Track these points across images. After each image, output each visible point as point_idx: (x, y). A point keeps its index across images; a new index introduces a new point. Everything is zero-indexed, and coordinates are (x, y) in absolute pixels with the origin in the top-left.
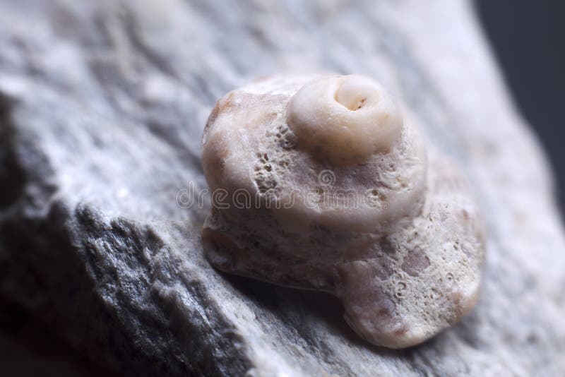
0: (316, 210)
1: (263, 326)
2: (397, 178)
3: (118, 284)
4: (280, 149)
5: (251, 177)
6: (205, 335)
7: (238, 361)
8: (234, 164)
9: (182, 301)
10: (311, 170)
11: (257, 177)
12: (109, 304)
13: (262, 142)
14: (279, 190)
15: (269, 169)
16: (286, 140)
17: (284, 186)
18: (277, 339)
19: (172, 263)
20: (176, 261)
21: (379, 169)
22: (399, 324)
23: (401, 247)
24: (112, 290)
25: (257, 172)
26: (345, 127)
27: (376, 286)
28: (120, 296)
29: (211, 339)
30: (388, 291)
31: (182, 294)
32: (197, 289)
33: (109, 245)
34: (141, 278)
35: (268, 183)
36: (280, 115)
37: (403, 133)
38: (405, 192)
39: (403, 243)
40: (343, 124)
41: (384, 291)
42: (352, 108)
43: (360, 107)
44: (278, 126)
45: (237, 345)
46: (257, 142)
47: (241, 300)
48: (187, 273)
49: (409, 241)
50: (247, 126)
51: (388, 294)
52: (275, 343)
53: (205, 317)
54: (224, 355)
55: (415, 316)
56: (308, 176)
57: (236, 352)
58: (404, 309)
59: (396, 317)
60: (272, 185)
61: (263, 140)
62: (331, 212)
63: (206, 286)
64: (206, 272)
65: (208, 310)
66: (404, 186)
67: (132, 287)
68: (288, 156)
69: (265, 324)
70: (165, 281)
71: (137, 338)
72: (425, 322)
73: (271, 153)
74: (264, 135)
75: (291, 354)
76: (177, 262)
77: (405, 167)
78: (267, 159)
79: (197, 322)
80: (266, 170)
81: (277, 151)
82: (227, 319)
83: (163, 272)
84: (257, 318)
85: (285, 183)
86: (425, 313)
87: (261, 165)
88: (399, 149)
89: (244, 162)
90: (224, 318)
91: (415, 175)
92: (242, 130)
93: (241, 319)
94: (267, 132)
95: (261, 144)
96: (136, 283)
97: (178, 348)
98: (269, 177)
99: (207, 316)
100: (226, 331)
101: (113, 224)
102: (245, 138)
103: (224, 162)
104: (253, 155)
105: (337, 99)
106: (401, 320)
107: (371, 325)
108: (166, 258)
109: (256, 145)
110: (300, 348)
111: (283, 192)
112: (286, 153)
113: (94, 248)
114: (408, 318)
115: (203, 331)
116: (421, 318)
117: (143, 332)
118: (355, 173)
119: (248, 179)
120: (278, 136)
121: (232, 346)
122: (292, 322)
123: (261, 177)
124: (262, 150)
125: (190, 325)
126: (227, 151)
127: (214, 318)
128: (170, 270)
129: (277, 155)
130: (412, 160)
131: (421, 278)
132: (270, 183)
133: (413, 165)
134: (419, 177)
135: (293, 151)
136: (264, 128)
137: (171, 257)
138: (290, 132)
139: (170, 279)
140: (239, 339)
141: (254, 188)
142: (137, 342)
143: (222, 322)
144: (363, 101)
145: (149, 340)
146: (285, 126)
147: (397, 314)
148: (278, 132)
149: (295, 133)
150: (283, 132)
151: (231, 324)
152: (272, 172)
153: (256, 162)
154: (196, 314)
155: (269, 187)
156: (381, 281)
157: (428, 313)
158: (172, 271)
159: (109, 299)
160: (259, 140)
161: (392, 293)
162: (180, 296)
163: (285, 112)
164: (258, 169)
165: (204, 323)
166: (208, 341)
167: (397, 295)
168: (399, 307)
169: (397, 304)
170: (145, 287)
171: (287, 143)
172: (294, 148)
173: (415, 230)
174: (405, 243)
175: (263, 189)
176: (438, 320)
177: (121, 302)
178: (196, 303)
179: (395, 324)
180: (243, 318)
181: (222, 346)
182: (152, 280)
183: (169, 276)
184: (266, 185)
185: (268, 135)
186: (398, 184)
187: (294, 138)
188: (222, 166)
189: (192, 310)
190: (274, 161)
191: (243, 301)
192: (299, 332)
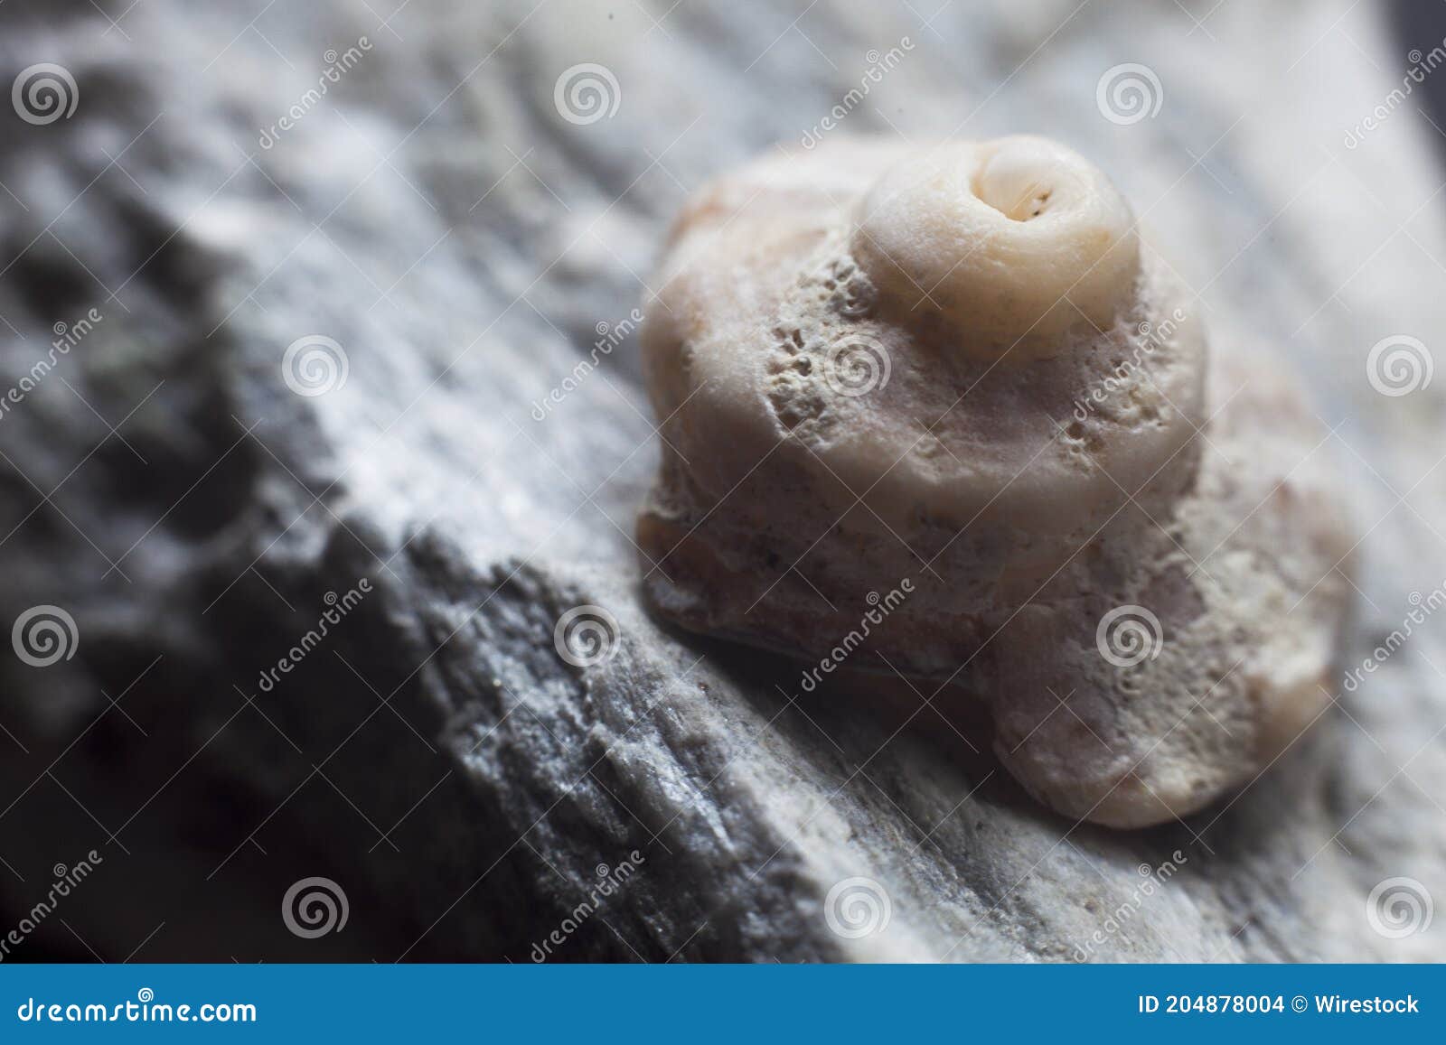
0: (924, 475)
1: (873, 857)
2: (1131, 394)
3: (504, 726)
4: (834, 317)
5: (759, 389)
6: (722, 879)
7: (806, 948)
8: (716, 356)
9: (661, 788)
10: (911, 373)
11: (774, 389)
12: (479, 775)
13: (789, 302)
14: (830, 422)
15: (804, 368)
16: (848, 297)
17: (843, 412)
18: (908, 890)
19: (638, 681)
20: (649, 676)
21: (1086, 369)
22: (1125, 759)
23: (1140, 572)
24: (489, 742)
25: (775, 377)
26: (999, 263)
27: (1067, 664)
28: (510, 756)
29: (735, 888)
30: (1099, 675)
31: (661, 770)
32: (700, 758)
33: (483, 622)
34: (563, 714)
35: (800, 404)
36: (833, 235)
37: (1140, 280)
38: (1152, 429)
39: (1143, 562)
40: (995, 255)
41: (1089, 677)
42: (1020, 216)
43: (1037, 214)
44: (828, 261)
45: (806, 906)
46: (775, 300)
47: (813, 788)
48: (677, 707)
49: (1159, 556)
50: (751, 261)
51: (1098, 685)
52: (904, 901)
53: (720, 832)
54: (771, 930)
55: (1167, 741)
56: (904, 389)
57: (803, 923)
58: (1138, 722)
59: (1118, 741)
60: (812, 409)
61: (791, 295)
62: (964, 481)
63: (725, 751)
64: (725, 716)
65: (728, 813)
66: (1149, 414)
67: (539, 733)
68: (854, 336)
69: (877, 851)
70: (619, 726)
71: (545, 869)
72: (1191, 756)
73: (808, 328)
74: (794, 282)
75: (941, 928)
76: (651, 679)
77: (1151, 366)
78: (801, 344)
79: (698, 842)
80: (796, 372)
81: (826, 324)
82: (779, 838)
83: (616, 703)
84: (854, 836)
85: (846, 404)
86: (1192, 734)
87: (785, 358)
88: (1129, 320)
89: (742, 351)
90: (772, 836)
91: (1176, 387)
92: (739, 271)
93: (814, 839)
94: (802, 275)
95: (784, 304)
96: (548, 724)
97: (650, 898)
98: (805, 390)
99: (728, 828)
100: (776, 867)
101: (497, 571)
102: (747, 291)
103: (691, 352)
104: (764, 332)
105: (979, 192)
106: (1128, 749)
107: (1054, 759)
108: (623, 670)
109: (773, 306)
110: (963, 914)
111: (838, 428)
112: (849, 327)
113: (446, 627)
114: (1149, 746)
115: (716, 867)
116: (1180, 746)
117: (559, 855)
118: (1024, 380)
119: (750, 395)
120: (830, 285)
121: (792, 907)
122: (942, 847)
123: (785, 390)
124: (789, 319)
125: (681, 852)
126: (699, 322)
127: (745, 834)
128: (631, 699)
129: (827, 334)
130: (1165, 349)
131: (1183, 645)
132: (808, 404)
133: (1170, 361)
134: (1187, 393)
135: (867, 323)
136: (794, 267)
137: (636, 667)
138: (858, 275)
139: (631, 723)
140: (811, 890)
141: (768, 416)
142: (543, 879)
143: (763, 843)
144: (1044, 198)
145: (574, 876)
146: (847, 261)
147: (1122, 734)
148: (828, 275)
149: (870, 278)
150: (841, 276)
151: (788, 851)
152: (811, 377)
153: (771, 351)
154: (698, 823)
155: (805, 413)
156: (1083, 652)
157: (1198, 733)
158: (639, 703)
159: (479, 763)
160: (779, 294)
161: (1107, 681)
162: (656, 776)
163: (848, 227)
164: (776, 368)
165: (718, 846)
166: (729, 894)
167: (1120, 687)
168: (1128, 718)
169: (1120, 709)
170: (570, 735)
171: (851, 303)
172: (870, 316)
173: (1175, 528)
174: (1148, 561)
175: (790, 420)
176: (1225, 752)
177: (511, 770)
178: (698, 796)
179: (1114, 757)
180: (822, 834)
181: (766, 908)
182: (589, 720)
183: (630, 715)
184: (797, 410)
185: (806, 283)
186: (1133, 410)
187: (869, 289)
188: (687, 362)
189: (688, 814)
190: (817, 349)
191: (819, 790)
192: (960, 871)
